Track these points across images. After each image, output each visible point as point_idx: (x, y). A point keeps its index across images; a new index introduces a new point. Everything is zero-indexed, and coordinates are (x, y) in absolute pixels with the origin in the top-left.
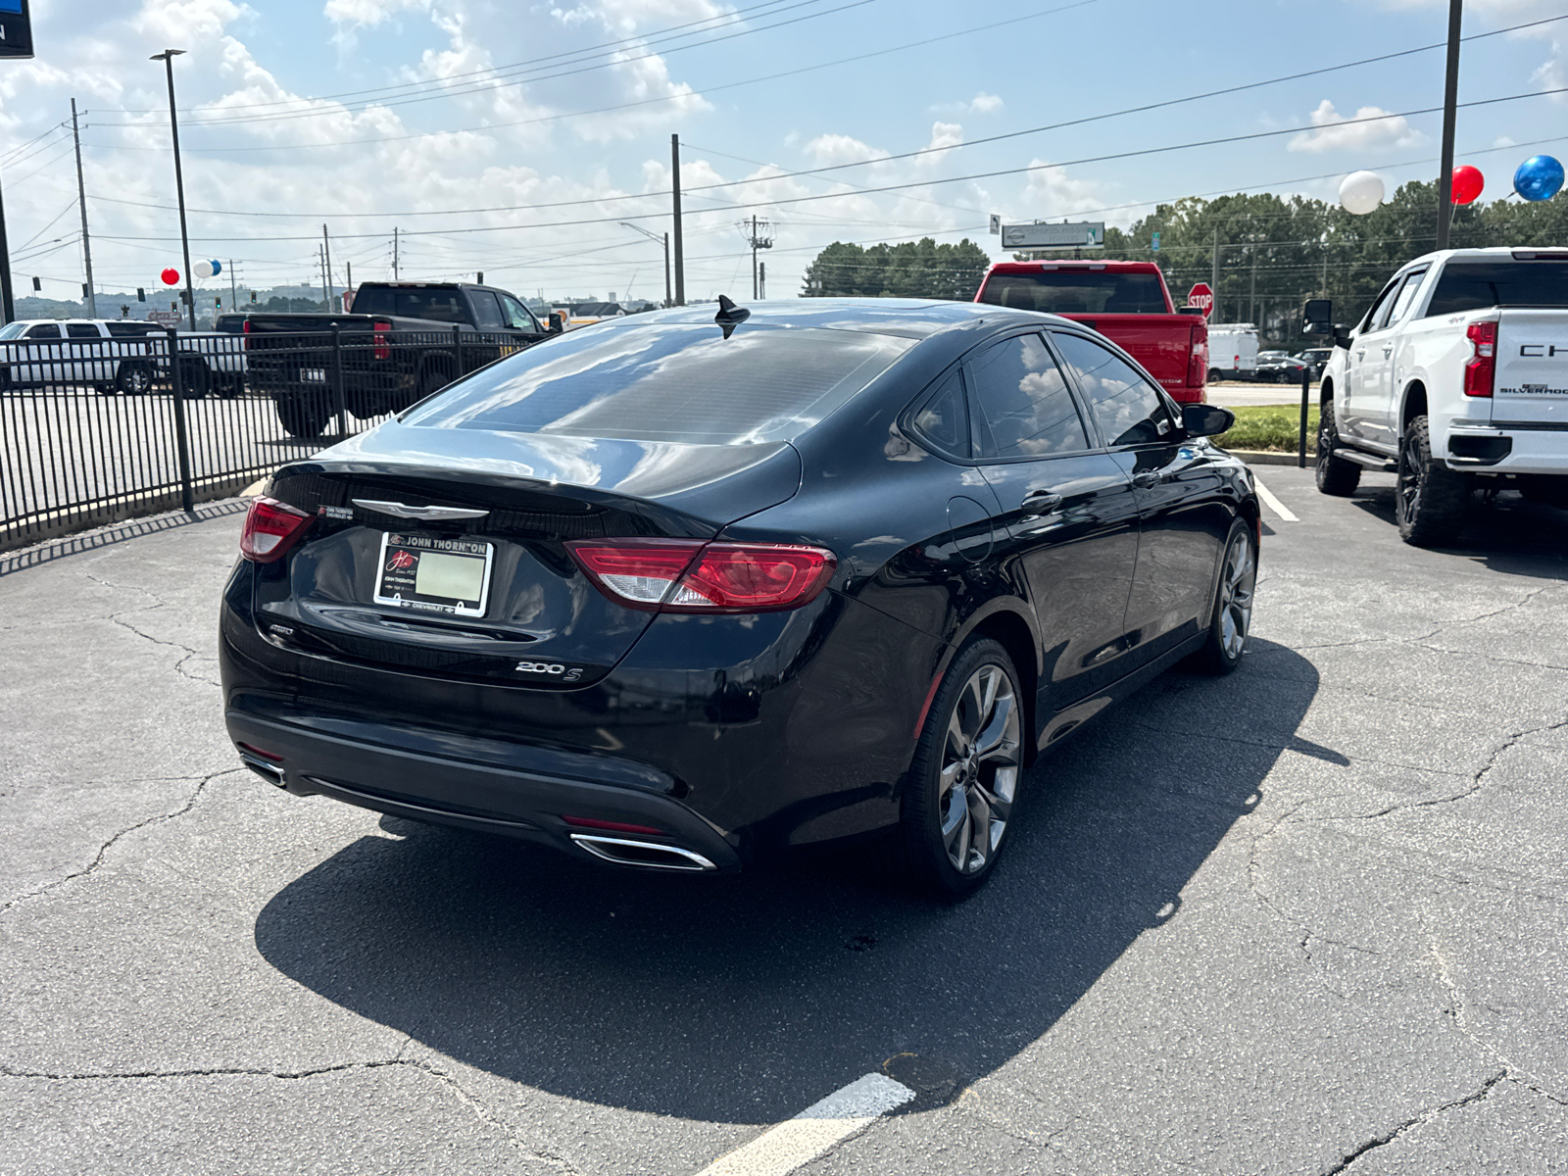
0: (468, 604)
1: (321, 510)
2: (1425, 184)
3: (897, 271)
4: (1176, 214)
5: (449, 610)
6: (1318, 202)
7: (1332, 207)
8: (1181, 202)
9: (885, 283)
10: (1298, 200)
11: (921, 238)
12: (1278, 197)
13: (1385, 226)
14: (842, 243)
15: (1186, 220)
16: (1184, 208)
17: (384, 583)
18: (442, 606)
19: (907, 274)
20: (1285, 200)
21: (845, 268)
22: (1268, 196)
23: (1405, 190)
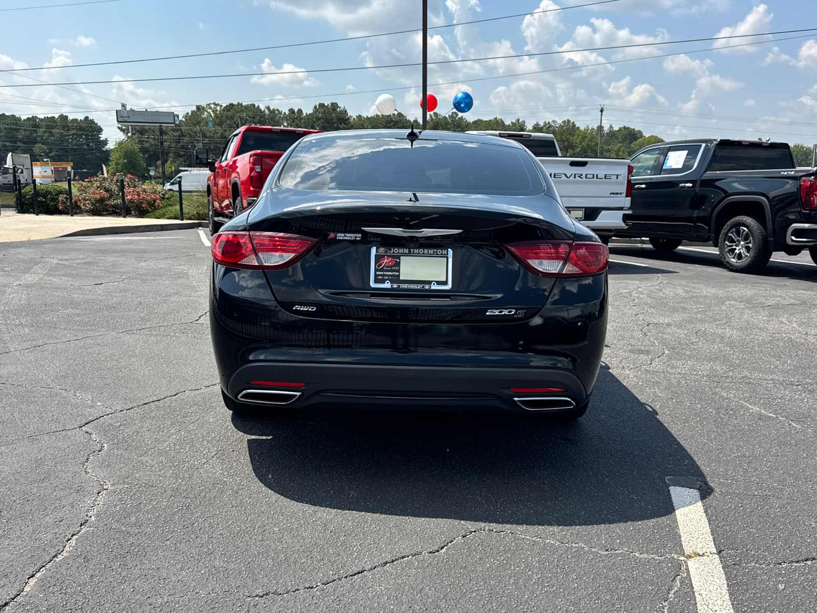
0: (439, 283)
1: (332, 235)
2: (326, 104)
3: (45, 132)
4: (207, 111)
5: (427, 287)
6: (278, 110)
7: (285, 113)
8: (209, 105)
9: (38, 139)
10: (268, 108)
11: (59, 115)
12: (259, 106)
13: (310, 124)
14: (7, 114)
15: (212, 115)
16: (210, 108)
17: (376, 275)
18: (421, 286)
19: (51, 134)
20: (262, 108)
21: (10, 129)
22: (254, 105)
23: (318, 107)
